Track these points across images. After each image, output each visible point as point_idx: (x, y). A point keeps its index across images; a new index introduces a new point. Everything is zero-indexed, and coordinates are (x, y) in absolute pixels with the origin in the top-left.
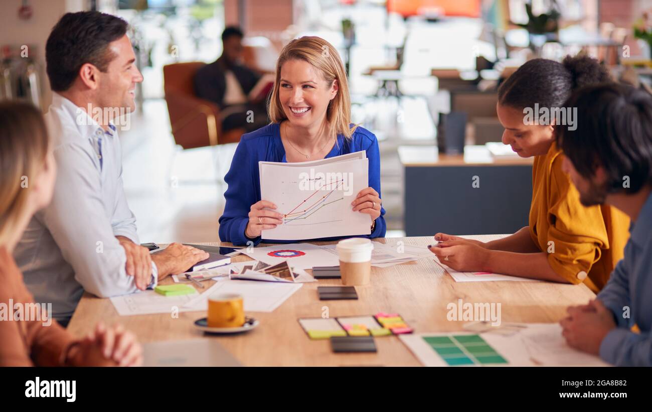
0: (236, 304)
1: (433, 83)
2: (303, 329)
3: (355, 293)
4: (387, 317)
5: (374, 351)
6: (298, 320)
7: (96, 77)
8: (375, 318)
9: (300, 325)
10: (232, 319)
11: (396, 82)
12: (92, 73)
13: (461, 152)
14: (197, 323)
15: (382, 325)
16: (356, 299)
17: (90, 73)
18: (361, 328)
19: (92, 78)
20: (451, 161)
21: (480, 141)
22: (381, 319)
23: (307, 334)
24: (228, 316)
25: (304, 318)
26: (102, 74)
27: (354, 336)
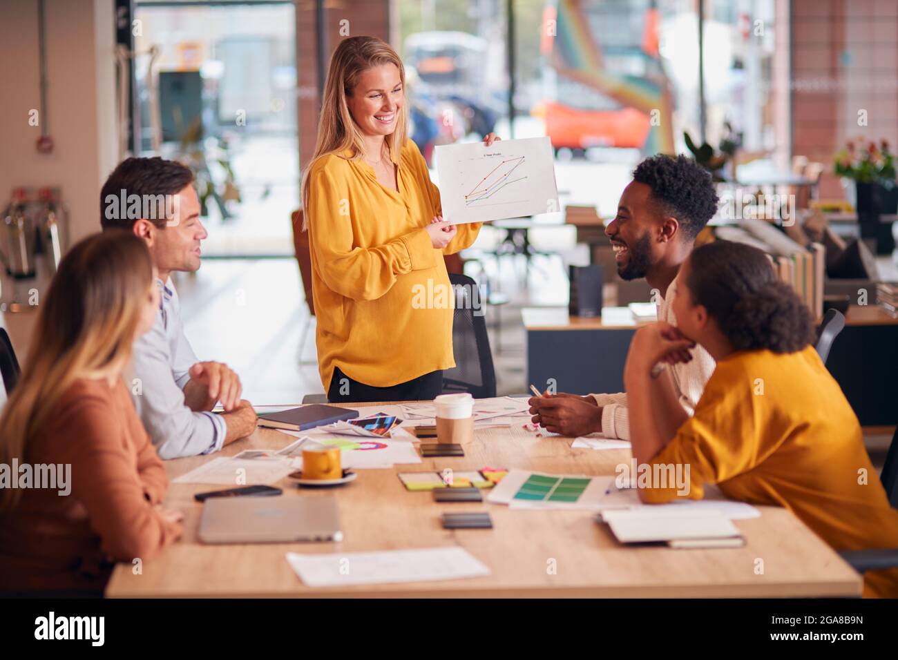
0: (333, 455)
1: (570, 233)
2: (402, 482)
3: (461, 450)
4: (493, 471)
5: (480, 501)
6: (397, 475)
7: (152, 233)
8: (481, 473)
9: (400, 478)
10: (328, 471)
11: (526, 230)
12: (148, 229)
13: (598, 314)
14: (292, 476)
15: (486, 479)
16: (462, 455)
17: (145, 229)
18: (463, 481)
19: (148, 234)
20: (585, 324)
21: (623, 302)
22: (486, 474)
23: (405, 486)
24: (324, 467)
25: (405, 472)
26: (158, 231)
27: (454, 488)
